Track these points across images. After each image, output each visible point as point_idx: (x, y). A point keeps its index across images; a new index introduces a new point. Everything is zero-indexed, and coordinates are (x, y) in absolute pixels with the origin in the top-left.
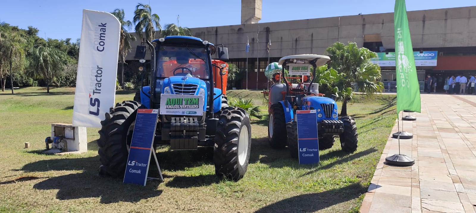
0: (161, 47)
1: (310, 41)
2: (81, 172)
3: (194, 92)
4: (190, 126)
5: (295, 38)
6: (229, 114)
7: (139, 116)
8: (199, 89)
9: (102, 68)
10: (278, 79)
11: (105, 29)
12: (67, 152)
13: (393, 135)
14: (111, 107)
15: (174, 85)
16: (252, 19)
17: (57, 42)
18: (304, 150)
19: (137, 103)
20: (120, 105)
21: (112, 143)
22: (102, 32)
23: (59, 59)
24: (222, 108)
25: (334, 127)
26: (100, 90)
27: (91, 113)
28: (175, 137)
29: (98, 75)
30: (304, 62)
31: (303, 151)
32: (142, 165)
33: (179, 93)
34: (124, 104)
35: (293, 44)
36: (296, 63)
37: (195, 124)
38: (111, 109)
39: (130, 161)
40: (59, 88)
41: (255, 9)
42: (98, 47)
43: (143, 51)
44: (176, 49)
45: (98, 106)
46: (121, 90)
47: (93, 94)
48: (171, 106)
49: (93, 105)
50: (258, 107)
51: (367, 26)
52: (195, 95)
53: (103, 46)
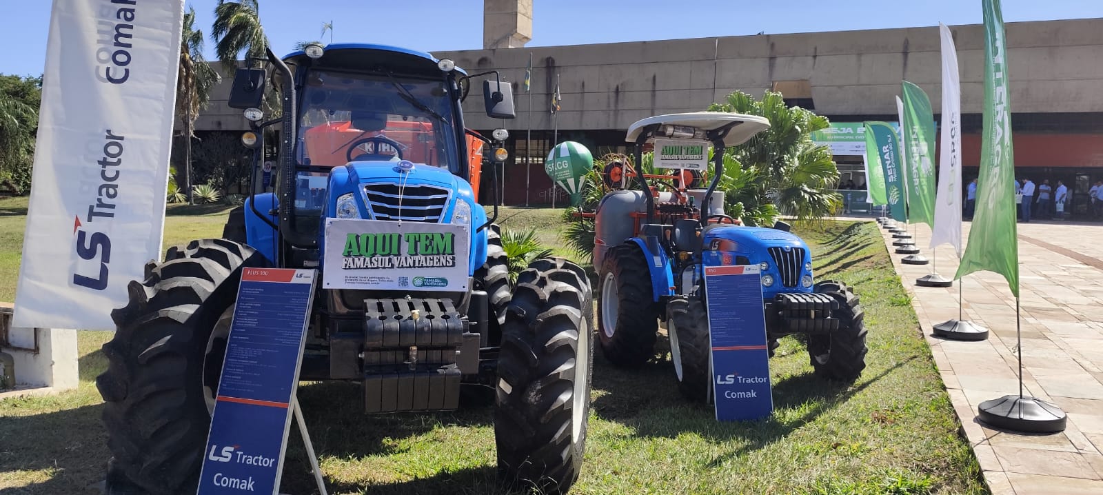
0: (311, 76)
1: (649, 94)
2: (45, 479)
3: (439, 212)
4: (433, 331)
5: (615, 87)
6: (543, 283)
7: (248, 291)
8: (453, 203)
9: (122, 138)
10: (617, 179)
11: (132, 11)
12: (14, 389)
13: (935, 329)
14: (149, 262)
15: (369, 188)
16: (510, 38)
17: (17, 82)
18: (730, 379)
19: (239, 246)
20: (182, 255)
21: (152, 388)
22: (123, 21)
23: (17, 122)
24: (488, 257)
25: (813, 313)
26: (113, 206)
27: (80, 280)
28: (381, 369)
29: (110, 160)
30: (692, 135)
31: (727, 383)
32: (257, 461)
33: (387, 216)
34: (195, 251)
35: (609, 98)
36: (670, 136)
37: (451, 324)
38: (150, 267)
39: (214, 447)
40: (18, 199)
41: (516, 14)
42: (108, 69)
43: (256, 85)
44: (357, 85)
45: (106, 257)
46: (184, 203)
47: (90, 220)
48: (362, 259)
49: (88, 254)
50: (551, 250)
51: (780, 61)
52: (440, 223)
53: (126, 67)
